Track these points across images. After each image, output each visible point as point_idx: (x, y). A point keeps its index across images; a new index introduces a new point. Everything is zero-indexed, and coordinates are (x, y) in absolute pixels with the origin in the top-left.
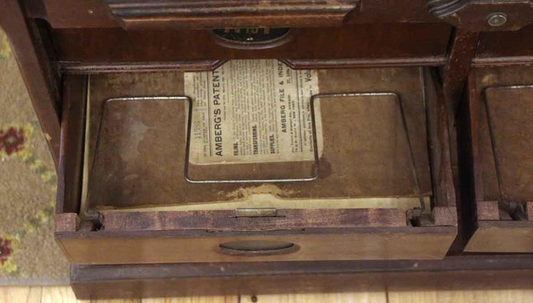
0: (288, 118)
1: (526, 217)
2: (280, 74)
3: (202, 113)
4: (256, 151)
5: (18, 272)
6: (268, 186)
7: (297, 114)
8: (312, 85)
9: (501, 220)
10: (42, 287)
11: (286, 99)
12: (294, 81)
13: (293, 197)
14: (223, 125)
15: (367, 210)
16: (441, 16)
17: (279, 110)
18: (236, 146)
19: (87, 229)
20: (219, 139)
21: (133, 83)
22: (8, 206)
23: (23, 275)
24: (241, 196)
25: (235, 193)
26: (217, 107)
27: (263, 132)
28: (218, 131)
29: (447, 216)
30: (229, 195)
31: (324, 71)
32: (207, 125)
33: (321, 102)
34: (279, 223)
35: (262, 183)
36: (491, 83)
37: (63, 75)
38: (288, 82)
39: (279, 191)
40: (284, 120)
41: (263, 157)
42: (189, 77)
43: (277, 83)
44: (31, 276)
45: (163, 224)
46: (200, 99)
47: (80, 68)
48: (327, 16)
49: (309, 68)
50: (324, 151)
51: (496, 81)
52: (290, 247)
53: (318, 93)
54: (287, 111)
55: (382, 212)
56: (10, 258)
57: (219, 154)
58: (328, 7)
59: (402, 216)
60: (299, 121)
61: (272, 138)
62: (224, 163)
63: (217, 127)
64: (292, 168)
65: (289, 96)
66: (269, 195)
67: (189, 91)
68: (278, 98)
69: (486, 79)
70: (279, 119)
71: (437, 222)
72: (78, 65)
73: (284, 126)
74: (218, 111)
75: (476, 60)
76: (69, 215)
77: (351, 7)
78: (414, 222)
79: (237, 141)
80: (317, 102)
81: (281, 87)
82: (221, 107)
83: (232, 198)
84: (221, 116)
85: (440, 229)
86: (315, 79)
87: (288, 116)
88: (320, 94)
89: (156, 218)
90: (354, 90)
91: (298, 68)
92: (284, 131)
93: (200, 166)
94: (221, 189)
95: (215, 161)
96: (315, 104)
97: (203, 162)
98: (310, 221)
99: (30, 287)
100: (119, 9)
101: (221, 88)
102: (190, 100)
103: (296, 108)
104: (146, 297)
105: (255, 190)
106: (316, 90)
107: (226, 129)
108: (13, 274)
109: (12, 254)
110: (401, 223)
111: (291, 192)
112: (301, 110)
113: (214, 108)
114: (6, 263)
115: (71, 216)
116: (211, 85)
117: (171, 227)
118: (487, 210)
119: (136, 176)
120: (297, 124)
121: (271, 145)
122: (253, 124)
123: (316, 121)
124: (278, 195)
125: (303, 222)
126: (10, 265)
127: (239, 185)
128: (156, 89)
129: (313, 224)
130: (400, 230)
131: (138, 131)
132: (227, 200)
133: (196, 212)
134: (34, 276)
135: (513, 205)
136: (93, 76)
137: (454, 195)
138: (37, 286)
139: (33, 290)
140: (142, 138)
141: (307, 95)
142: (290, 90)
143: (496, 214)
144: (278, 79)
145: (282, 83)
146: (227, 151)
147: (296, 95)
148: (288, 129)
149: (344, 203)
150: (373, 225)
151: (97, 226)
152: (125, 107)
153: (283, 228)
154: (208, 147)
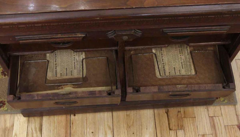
0: (76, 65)
1: (140, 91)
2: (74, 53)
3: (51, 65)
4: (67, 75)
5: (7, 110)
6: (70, 85)
7: (78, 64)
8: (83, 56)
9: (133, 92)
10: (14, 114)
11: (75, 60)
12: (78, 54)
13: (77, 88)
14: (58, 68)
15: (96, 91)
16: (110, 37)
17: (73, 63)
18: (61, 74)
19: (16, 100)
20: (56, 72)
21: (32, 56)
22: (5, 91)
23: (9, 111)
24: (62, 88)
25: (61, 87)
26: (56, 63)
27: (69, 70)
28: (56, 70)
29: (118, 92)
30: (59, 88)
31: (86, 52)
32: (53, 68)
33: (85, 60)
34: (71, 96)
35: (68, 84)
36: (133, 53)
37: (9, 56)
38: (76, 55)
39: (73, 86)
40: (75, 66)
41: (69, 77)
42: (48, 55)
43: (73, 55)
44: (11, 111)
45: (38, 97)
46: (51, 61)
47: (14, 54)
48: (77, 38)
49: (82, 51)
50: (86, 74)
51: (135, 53)
52: (75, 102)
53: (84, 58)
54: (76, 63)
55: (100, 92)
56: (5, 106)
57: (56, 76)
58: (78, 36)
59: (106, 92)
60: (79, 66)
61: (71, 71)
62: (58, 79)
63: (56, 69)
64: (77, 80)
65: (76, 59)
66: (70, 87)
67: (48, 58)
68: (73, 60)
69: (132, 52)
70: (74, 65)
71: (115, 94)
72: (13, 53)
73: (75, 68)
74: (56, 64)
75: (126, 48)
76: (11, 96)
77: (84, 35)
78: (109, 94)
79: (61, 72)
80: (84, 60)
81: (74, 57)
82: (57, 63)
83: (60, 89)
84: (57, 65)
85: (116, 96)
86: (84, 54)
87: (76, 64)
88: (85, 58)
89: (36, 96)
90: (95, 56)
91: (76, 52)
92: (75, 69)
93: (51, 80)
94: (57, 86)
95: (55, 78)
96: (83, 61)
97: (52, 79)
98: (80, 95)
99: (11, 114)
100: (18, 38)
101: (57, 57)
102: (48, 61)
103: (78, 62)
104: (44, 116)
105: (66, 86)
106: (84, 57)
107: (59, 69)
108: (6, 110)
109: (6, 105)
110: (105, 94)
111: (77, 86)
112: (80, 63)
113: (55, 63)
114: (4, 107)
115: (12, 96)
116: (54, 57)
117: (40, 98)
118: (130, 90)
119: (32, 83)
120: (79, 67)
121: (71, 73)
122: (66, 67)
123: (84, 66)
124: (73, 87)
125: (78, 95)
126: (5, 108)
127: (62, 85)
128: (39, 58)
129: (80, 96)
130: (105, 96)
131: (33, 70)
132: (58, 89)
133: (47, 94)
134: (12, 111)
135: (137, 88)
136: (21, 55)
137: (120, 86)
138: (13, 114)
139: (12, 115)
140: (34, 72)
141: (82, 59)
142: (77, 57)
143: (132, 91)
144: (73, 54)
145: (74, 55)
146: (59, 75)
147: (78, 59)
148: (76, 68)
149: (91, 89)
150: (97, 95)
151: (19, 98)
152: (30, 64)
153: (72, 97)
154: (53, 74)
